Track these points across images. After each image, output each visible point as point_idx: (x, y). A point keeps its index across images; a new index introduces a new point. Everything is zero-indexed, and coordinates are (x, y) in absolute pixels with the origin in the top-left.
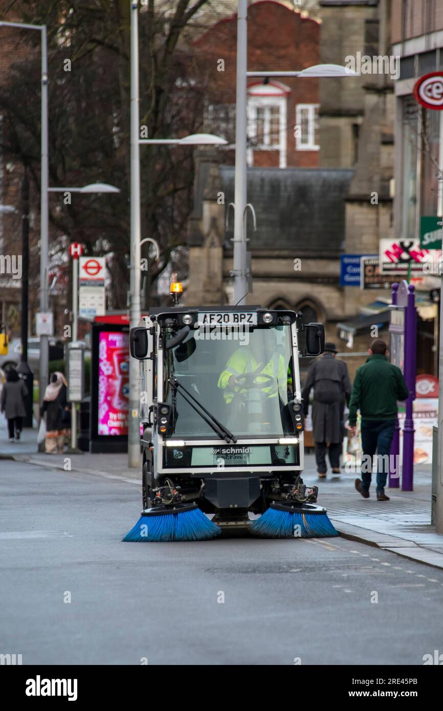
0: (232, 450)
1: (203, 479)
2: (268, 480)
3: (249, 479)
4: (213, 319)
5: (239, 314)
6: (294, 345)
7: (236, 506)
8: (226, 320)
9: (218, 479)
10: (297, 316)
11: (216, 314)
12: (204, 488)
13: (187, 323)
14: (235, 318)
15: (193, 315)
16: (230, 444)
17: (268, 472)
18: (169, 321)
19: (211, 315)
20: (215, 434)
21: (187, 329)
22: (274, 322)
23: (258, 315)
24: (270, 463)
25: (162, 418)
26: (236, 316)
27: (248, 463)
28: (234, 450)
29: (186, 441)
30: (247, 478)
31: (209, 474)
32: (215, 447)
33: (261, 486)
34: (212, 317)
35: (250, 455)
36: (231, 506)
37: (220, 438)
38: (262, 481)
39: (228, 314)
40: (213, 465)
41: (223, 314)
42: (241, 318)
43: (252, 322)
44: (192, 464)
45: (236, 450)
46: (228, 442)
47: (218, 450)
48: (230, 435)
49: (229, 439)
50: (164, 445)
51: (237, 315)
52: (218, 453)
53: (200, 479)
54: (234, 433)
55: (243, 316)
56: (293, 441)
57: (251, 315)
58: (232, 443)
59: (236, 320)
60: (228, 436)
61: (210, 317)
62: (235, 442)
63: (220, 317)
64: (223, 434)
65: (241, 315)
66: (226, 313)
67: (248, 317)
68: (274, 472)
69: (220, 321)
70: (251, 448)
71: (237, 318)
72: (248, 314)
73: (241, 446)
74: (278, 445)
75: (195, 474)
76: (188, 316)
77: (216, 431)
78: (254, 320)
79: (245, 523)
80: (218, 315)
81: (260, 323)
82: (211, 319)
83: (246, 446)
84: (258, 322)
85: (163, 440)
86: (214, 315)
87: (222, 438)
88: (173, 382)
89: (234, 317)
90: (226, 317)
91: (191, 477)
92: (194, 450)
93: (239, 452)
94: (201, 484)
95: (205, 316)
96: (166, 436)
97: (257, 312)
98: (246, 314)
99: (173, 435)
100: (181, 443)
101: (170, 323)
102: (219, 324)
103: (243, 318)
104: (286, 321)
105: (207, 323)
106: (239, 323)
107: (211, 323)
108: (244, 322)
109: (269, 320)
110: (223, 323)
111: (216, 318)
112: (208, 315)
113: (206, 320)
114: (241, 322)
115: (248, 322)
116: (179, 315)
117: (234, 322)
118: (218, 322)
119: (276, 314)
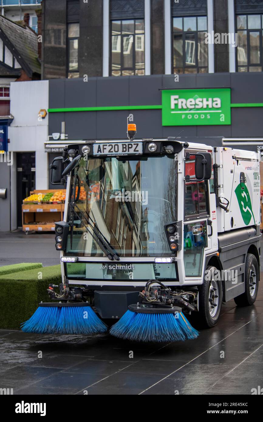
4: (105, 149)
6: (179, 171)
8: (116, 150)
11: (108, 145)
14: (123, 148)
15: (90, 145)
16: (114, 261)
19: (104, 146)
22: (159, 151)
23: (143, 145)
26: (124, 146)
31: (100, 286)
34: (105, 147)
39: (118, 144)
41: (113, 144)
42: (129, 148)
43: (138, 151)
51: (126, 145)
55: (130, 146)
57: (138, 145)
59: (125, 150)
60: (111, 255)
61: (103, 147)
63: (111, 147)
65: (129, 145)
66: (116, 144)
67: (134, 146)
69: (111, 151)
70: (135, 265)
71: (126, 148)
72: (134, 144)
73: (124, 263)
75: (89, 286)
76: (86, 147)
78: (140, 150)
80: (109, 146)
81: (146, 152)
82: (104, 149)
83: (129, 263)
84: (143, 151)
86: (106, 145)
89: (123, 146)
90: (116, 147)
95: (99, 147)
97: (143, 142)
101: (72, 153)
102: (110, 153)
103: (131, 148)
104: (168, 150)
105: (101, 152)
106: (127, 152)
107: (103, 152)
108: (132, 151)
109: (153, 150)
110: (114, 153)
111: (108, 148)
112: (101, 146)
113: (99, 150)
114: (128, 151)
115: (135, 151)
116: (80, 146)
117: (123, 151)
118: (109, 151)
119: (160, 143)
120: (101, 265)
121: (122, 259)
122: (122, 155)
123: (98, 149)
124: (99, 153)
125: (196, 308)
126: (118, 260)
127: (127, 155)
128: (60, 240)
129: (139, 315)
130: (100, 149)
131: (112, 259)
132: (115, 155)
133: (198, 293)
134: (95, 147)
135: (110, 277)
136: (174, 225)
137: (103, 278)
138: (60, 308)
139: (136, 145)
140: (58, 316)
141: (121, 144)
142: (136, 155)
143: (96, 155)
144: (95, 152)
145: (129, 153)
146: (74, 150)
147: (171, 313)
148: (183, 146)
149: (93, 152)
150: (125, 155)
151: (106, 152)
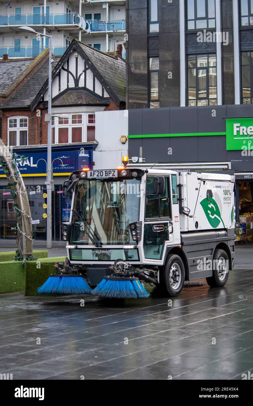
0: (101, 251)
4: (95, 174)
5: (108, 171)
6: (141, 189)
8: (102, 175)
11: (96, 171)
14: (106, 173)
19: (94, 172)
22: (128, 176)
23: (118, 171)
34: (94, 173)
39: (103, 171)
41: (100, 171)
42: (109, 173)
43: (115, 175)
45: (103, 251)
47: (93, 251)
51: (107, 172)
55: (110, 172)
57: (114, 171)
59: (107, 175)
65: (109, 171)
67: (112, 172)
69: (99, 175)
70: (112, 250)
71: (107, 173)
72: (113, 171)
73: (105, 249)
76: (83, 173)
80: (97, 172)
81: (120, 176)
82: (94, 174)
83: (108, 249)
84: (118, 175)
86: (95, 172)
89: (106, 172)
90: (101, 173)
93: (104, 253)
95: (91, 172)
97: (118, 169)
98: (112, 171)
101: (74, 177)
102: (97, 177)
103: (110, 173)
104: (133, 174)
105: (92, 176)
106: (108, 176)
107: (94, 176)
108: (111, 176)
109: (124, 174)
110: (100, 176)
113: (91, 175)
114: (109, 176)
115: (113, 175)
116: (80, 173)
117: (106, 176)
118: (97, 176)
119: (129, 170)
120: (91, 251)
121: (104, 247)
122: (105, 178)
124: (91, 177)
125: (157, 281)
126: (101, 247)
128: (65, 234)
129: (108, 281)
131: (97, 246)
132: (101, 178)
133: (158, 271)
134: (89, 173)
135: (97, 258)
136: (135, 224)
137: (92, 259)
138: (61, 277)
139: (114, 172)
140: (59, 282)
141: (105, 171)
142: (114, 178)
143: (89, 178)
144: (89, 177)
145: (110, 177)
146: (76, 175)
147: (129, 280)
148: (145, 172)
149: (87, 177)
150: (107, 178)
151: (95, 176)
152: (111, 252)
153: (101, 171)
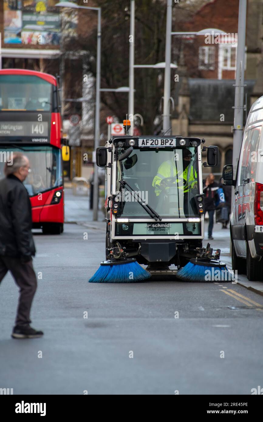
0: (159, 225)
1: (140, 243)
2: (181, 244)
3: (169, 244)
4: (148, 142)
5: (164, 139)
6: (199, 159)
7: (160, 260)
8: (156, 143)
9: (149, 243)
10: (201, 141)
11: (150, 139)
12: (141, 249)
13: (132, 145)
14: (162, 142)
15: (136, 140)
16: (157, 221)
17: (181, 239)
18: (120, 143)
19: (147, 140)
20: (148, 215)
21: (131, 148)
22: (187, 145)
23: (176, 140)
24: (183, 233)
25: (115, 205)
27: (168, 234)
28: (160, 225)
29: (129, 219)
30: (168, 243)
31: (144, 240)
32: (148, 223)
33: (177, 248)
34: (148, 141)
35: (170, 228)
36: (157, 260)
37: (151, 218)
38: (177, 245)
39: (158, 139)
40: (146, 234)
41: (154, 140)
42: (166, 142)
43: (173, 145)
44: (134, 234)
45: (161, 225)
46: (156, 220)
47: (150, 225)
48: (157, 216)
49: (156, 218)
50: (116, 221)
51: (164, 140)
52: (150, 227)
53: (138, 243)
54: (160, 215)
55: (167, 141)
56: (197, 220)
57: (172, 140)
58: (158, 221)
59: (163, 143)
60: (156, 216)
61: (146, 141)
62: (161, 220)
63: (152, 141)
64: (153, 215)
65: (166, 140)
66: (157, 139)
67: (170, 141)
68: (185, 240)
69: (153, 144)
70: (170, 224)
71: (163, 142)
72: (170, 140)
73: (164, 223)
74: (187, 222)
75: (135, 240)
76: (132, 140)
77: (149, 213)
78: (174, 144)
79: (167, 271)
80: (151, 140)
81: (178, 145)
82: (147, 142)
83: (168, 223)
84: (176, 145)
85: (116, 218)
86: (149, 140)
87: (152, 217)
88: (122, 181)
89: (162, 141)
90: (156, 141)
91: (133, 241)
92: (135, 225)
93: (163, 227)
94: (139, 246)
95: (143, 140)
96: (117, 216)
97: (176, 138)
98: (169, 139)
99: (122, 215)
100: (126, 220)
101: (121, 145)
102: (152, 146)
104: (194, 144)
105: (145, 145)
106: (164, 145)
107: (146, 144)
108: (168, 145)
109: (182, 144)
110: (155, 145)
111: (150, 142)
112: (145, 140)
114: (166, 144)
115: (170, 144)
116: (127, 140)
117: (161, 144)
118: (151, 144)
119: (189, 139)
120: (146, 225)
121: (163, 220)
122: (161, 147)
123: (143, 142)
124: (143, 145)
127: (164, 147)
130: (144, 142)
132: (156, 147)
134: (140, 141)
135: (152, 233)
139: (171, 141)
141: (160, 139)
142: (171, 147)
143: (141, 147)
144: (140, 144)
145: (166, 146)
146: (123, 142)
149: (138, 145)
150: (163, 147)
151: (149, 145)
152: (171, 225)
153: (156, 140)
